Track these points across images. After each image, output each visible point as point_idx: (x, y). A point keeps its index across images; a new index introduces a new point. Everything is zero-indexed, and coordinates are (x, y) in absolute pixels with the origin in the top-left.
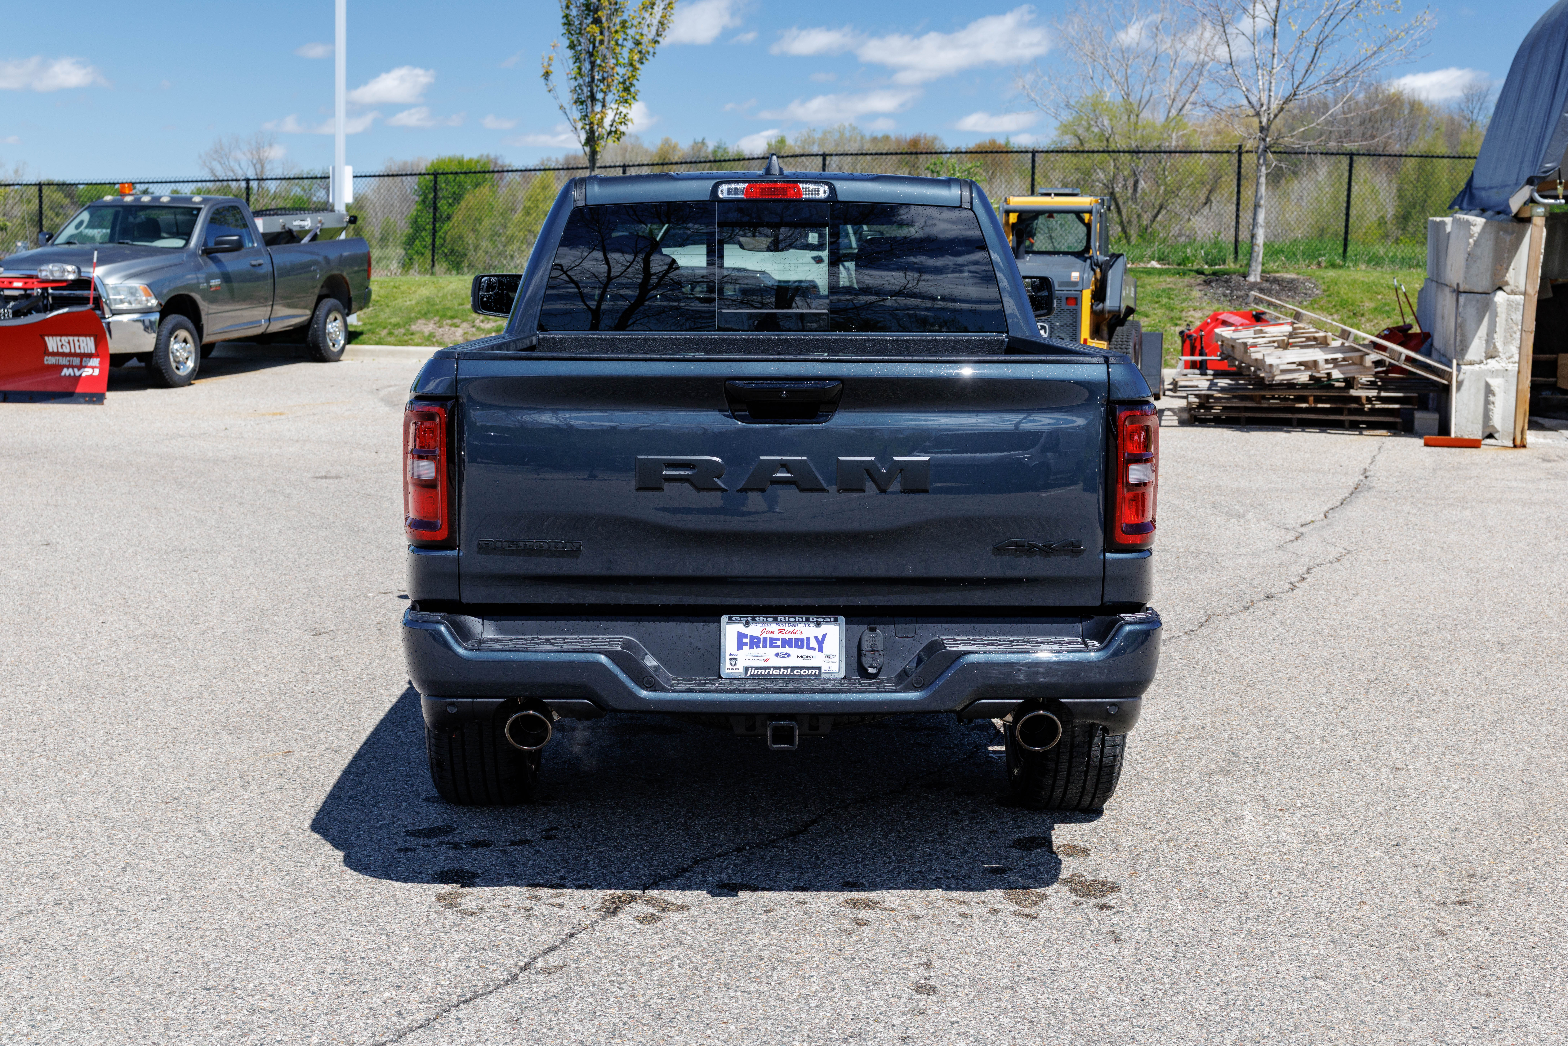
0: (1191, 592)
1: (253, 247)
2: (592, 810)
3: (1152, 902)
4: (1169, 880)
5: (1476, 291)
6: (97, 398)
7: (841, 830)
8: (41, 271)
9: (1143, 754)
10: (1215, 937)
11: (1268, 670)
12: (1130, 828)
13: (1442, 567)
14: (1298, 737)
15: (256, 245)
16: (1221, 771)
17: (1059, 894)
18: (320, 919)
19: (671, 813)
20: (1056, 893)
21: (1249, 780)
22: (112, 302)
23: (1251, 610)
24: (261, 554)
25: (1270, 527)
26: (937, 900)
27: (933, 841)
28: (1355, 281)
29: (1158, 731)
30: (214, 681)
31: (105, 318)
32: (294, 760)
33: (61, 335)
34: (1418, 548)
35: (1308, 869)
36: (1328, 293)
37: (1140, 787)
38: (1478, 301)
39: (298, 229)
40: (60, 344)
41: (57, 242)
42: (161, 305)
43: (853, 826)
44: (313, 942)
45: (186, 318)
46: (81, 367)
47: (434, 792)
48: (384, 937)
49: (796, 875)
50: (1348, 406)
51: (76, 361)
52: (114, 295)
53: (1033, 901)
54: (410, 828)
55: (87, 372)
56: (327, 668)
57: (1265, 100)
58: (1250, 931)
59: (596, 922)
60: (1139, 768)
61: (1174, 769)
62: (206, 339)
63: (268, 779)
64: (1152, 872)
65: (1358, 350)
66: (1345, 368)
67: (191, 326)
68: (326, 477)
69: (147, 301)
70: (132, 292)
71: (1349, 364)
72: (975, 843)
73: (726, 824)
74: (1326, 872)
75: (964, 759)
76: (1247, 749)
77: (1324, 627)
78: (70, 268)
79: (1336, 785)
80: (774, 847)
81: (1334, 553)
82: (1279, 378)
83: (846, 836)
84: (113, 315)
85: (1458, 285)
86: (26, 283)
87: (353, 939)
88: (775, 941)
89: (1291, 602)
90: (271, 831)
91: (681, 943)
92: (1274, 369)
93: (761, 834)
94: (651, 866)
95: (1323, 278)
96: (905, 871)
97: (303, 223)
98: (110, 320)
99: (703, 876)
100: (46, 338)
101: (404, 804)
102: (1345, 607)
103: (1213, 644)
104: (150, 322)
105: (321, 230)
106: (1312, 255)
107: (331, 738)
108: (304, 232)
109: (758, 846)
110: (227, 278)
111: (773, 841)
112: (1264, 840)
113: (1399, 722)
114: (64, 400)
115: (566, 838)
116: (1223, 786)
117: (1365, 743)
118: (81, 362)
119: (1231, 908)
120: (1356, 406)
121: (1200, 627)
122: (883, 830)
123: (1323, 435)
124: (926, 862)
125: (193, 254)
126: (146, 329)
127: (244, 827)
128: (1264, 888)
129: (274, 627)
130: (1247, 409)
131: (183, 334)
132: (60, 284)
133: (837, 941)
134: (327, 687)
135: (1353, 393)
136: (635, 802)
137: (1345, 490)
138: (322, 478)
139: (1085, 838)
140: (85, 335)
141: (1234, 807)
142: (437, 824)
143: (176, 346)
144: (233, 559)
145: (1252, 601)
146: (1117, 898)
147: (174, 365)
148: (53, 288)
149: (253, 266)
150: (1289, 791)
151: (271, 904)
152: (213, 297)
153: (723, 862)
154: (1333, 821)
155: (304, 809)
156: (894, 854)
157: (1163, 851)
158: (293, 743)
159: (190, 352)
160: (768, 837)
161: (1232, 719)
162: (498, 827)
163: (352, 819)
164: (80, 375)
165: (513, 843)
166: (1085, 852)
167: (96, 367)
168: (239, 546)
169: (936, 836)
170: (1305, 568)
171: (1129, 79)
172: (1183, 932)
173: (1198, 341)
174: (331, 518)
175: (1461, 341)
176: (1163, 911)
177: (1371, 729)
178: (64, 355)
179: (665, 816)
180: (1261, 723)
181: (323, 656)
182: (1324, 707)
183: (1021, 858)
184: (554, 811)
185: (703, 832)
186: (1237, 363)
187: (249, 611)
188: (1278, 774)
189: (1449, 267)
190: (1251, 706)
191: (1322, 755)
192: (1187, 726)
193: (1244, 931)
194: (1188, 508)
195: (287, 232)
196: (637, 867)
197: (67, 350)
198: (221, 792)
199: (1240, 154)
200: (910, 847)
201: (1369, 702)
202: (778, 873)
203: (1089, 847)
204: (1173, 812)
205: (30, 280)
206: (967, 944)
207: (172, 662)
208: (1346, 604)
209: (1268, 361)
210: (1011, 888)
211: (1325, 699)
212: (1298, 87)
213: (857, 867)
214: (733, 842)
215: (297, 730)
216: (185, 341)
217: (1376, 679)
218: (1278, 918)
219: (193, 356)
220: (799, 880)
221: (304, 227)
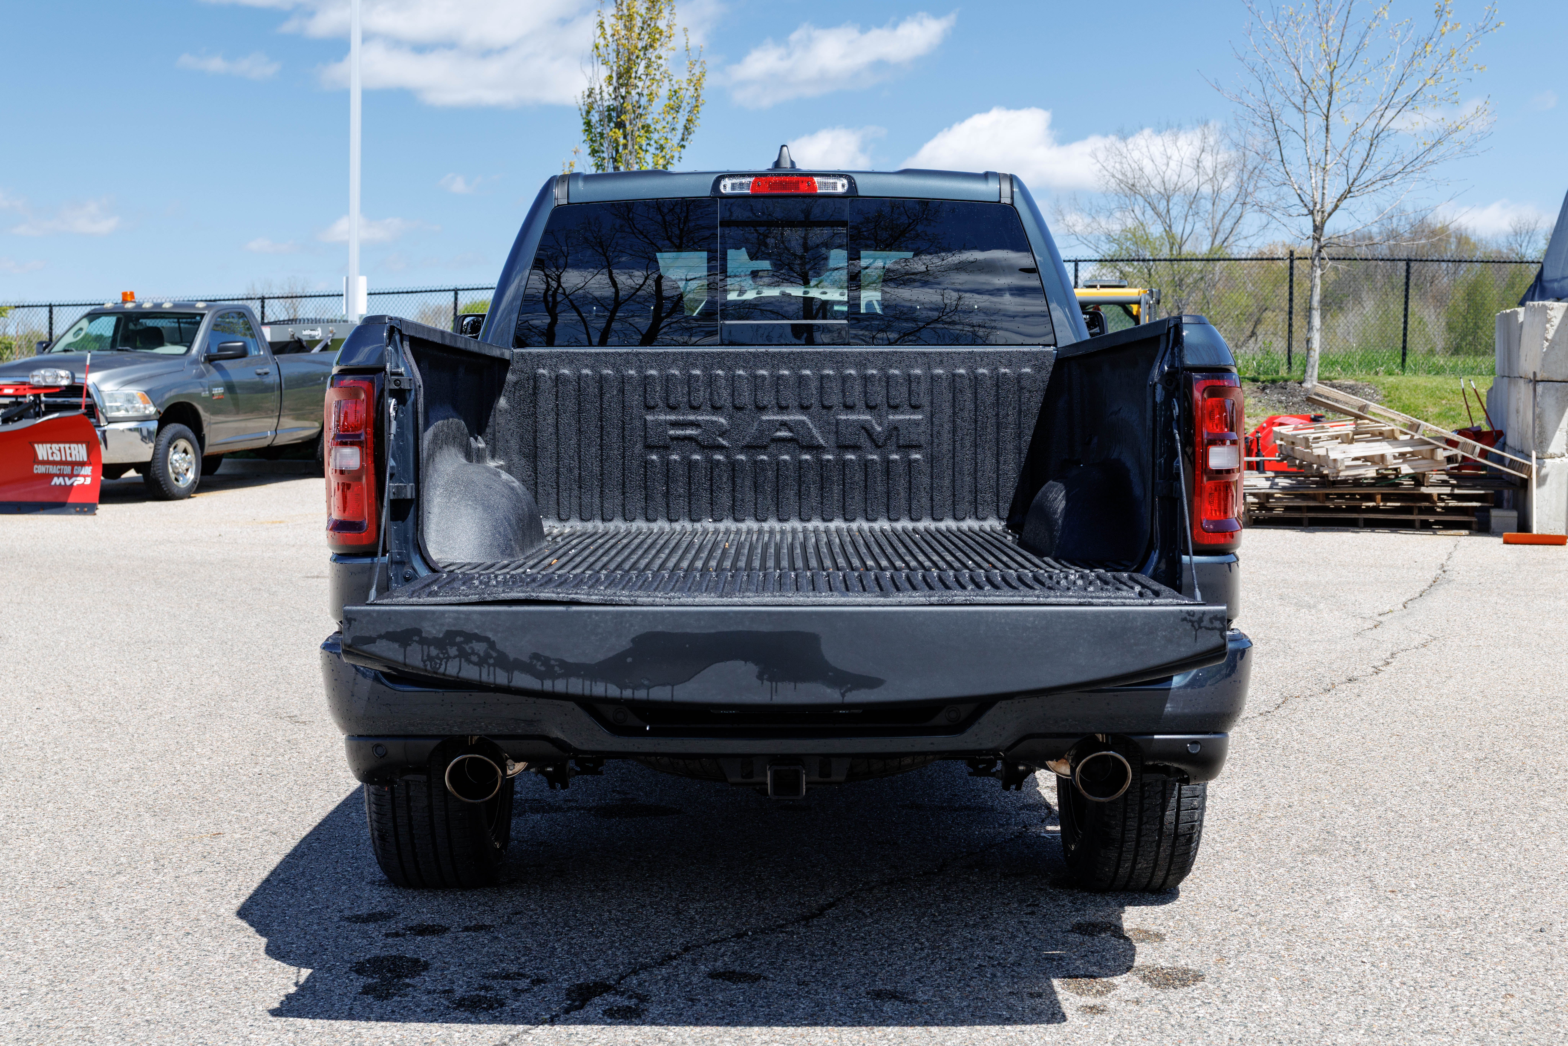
0: (1264, 676)
1: (260, 355)
2: (567, 893)
3: (1245, 993)
4: (1264, 968)
5: (1554, 379)
6: (88, 509)
7: (864, 914)
8: (33, 376)
9: (1222, 833)
10: (1327, 1033)
11: (1359, 749)
12: (1213, 911)
13: (1542, 652)
14: (1402, 816)
15: (262, 353)
16: (1315, 850)
17: (1130, 984)
18: (215, 1015)
19: (660, 896)
20: (1126, 982)
21: (1350, 860)
22: (108, 409)
23: (1333, 692)
24: (232, 645)
25: (1344, 616)
26: (979, 990)
27: (974, 925)
28: (1417, 386)
29: (1237, 809)
30: (149, 763)
31: (100, 426)
32: (222, 842)
33: (52, 442)
34: (1513, 635)
35: (1434, 956)
36: (1389, 398)
37: (1220, 867)
38: (1557, 390)
39: (308, 338)
40: (50, 452)
41: (54, 350)
42: (159, 413)
43: (879, 910)
44: (201, 1041)
45: (186, 428)
46: (71, 476)
47: (380, 875)
48: (291, 1034)
49: (807, 963)
50: (1419, 505)
51: (67, 470)
52: (111, 402)
53: (1098, 991)
54: (347, 913)
55: (79, 481)
56: (282, 750)
57: (1318, 199)
58: (1371, 1026)
59: (557, 1016)
60: (1218, 847)
61: (1260, 848)
62: (208, 450)
63: (188, 863)
64: (1242, 959)
65: (1429, 443)
66: (1415, 463)
67: (191, 435)
68: (318, 577)
69: (145, 408)
70: (130, 399)
71: (1419, 459)
72: (1025, 927)
73: (726, 908)
74: (1456, 960)
75: (1012, 839)
76: (1344, 828)
77: (1418, 708)
78: (63, 373)
79: (1454, 865)
80: (782, 932)
81: (1418, 640)
82: (1344, 474)
83: (869, 921)
84: (109, 423)
85: (1535, 373)
86: (17, 390)
87: (252, 1036)
88: (778, 1037)
89: (1376, 684)
90: (178, 917)
91: (660, 1040)
92: (1339, 464)
93: (768, 919)
94: (631, 953)
95: (1383, 384)
96: (940, 958)
97: (313, 333)
98: (106, 428)
99: (694, 964)
100: (36, 446)
101: (344, 888)
102: (1439, 689)
103: (1294, 724)
104: (149, 432)
105: (332, 341)
106: (1369, 365)
107: (271, 820)
108: (313, 342)
109: (763, 931)
110: (230, 388)
111: (782, 926)
112: (1376, 924)
113: (1520, 801)
114: (54, 510)
115: (532, 924)
116: (1320, 866)
117: (1482, 822)
118: (72, 470)
119: (1344, 999)
120: (1427, 504)
121: (1276, 709)
122: (914, 914)
123: (1393, 535)
124: (966, 948)
125: (195, 362)
126: (143, 438)
127: (146, 913)
128: (1382, 976)
129: (231, 712)
130: (1310, 509)
131: (182, 444)
132: (54, 391)
133: (855, 1037)
134: (277, 769)
135: (1424, 490)
136: (619, 885)
137: (1423, 583)
138: (313, 577)
139: (1159, 922)
140: (77, 442)
141: (1335, 889)
142: (379, 909)
143: (176, 457)
144: (199, 650)
145: (1333, 684)
146: (1202, 988)
147: (173, 476)
148: (46, 395)
149: (259, 374)
150: (1399, 871)
151: (158, 997)
152: (216, 407)
153: (719, 949)
154: (1457, 904)
155: (223, 894)
156: (928, 940)
157: (1254, 935)
158: (226, 825)
159: (190, 463)
160: (775, 921)
161: (1323, 797)
162: (452, 911)
163: (278, 904)
164: (72, 484)
165: (467, 929)
166: (1160, 937)
167: (88, 476)
168: (210, 637)
169: (978, 920)
170: (1389, 653)
171: (1171, 212)
172: (1286, 1026)
173: (1255, 443)
174: (316, 613)
175: (1540, 433)
176: (1259, 1003)
177: (1487, 808)
178: (54, 463)
179: (653, 899)
180: (1357, 801)
181: (279, 740)
182: (1428, 785)
183: (1082, 943)
184: (522, 895)
185: (697, 917)
186: (1297, 462)
187: (206, 697)
188: (1384, 854)
189: (1523, 358)
190: (1344, 785)
191: (1433, 834)
192: (1271, 805)
193: (1363, 1026)
194: (1253, 599)
195: (296, 341)
196: (614, 954)
197: (58, 459)
198: (128, 876)
199: (1292, 261)
200: (947, 932)
201: (1481, 781)
202: (785, 961)
203: (1163, 931)
204: (1262, 893)
205: (22, 387)
206: (1018, 1040)
207: (105, 745)
208: (1440, 686)
209: (1332, 456)
210: (1070, 977)
211: (1428, 778)
212: (1352, 184)
213: (882, 954)
214: (733, 927)
215: (233, 812)
216: (185, 451)
217: (1486, 758)
218: (1404, 1011)
219: (194, 467)
220: (811, 969)
221: (314, 337)
